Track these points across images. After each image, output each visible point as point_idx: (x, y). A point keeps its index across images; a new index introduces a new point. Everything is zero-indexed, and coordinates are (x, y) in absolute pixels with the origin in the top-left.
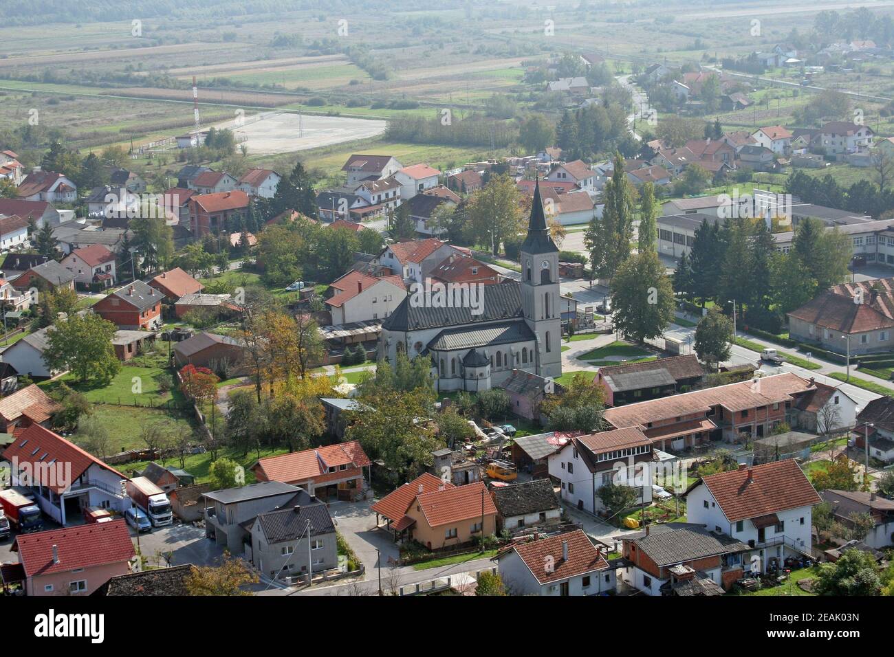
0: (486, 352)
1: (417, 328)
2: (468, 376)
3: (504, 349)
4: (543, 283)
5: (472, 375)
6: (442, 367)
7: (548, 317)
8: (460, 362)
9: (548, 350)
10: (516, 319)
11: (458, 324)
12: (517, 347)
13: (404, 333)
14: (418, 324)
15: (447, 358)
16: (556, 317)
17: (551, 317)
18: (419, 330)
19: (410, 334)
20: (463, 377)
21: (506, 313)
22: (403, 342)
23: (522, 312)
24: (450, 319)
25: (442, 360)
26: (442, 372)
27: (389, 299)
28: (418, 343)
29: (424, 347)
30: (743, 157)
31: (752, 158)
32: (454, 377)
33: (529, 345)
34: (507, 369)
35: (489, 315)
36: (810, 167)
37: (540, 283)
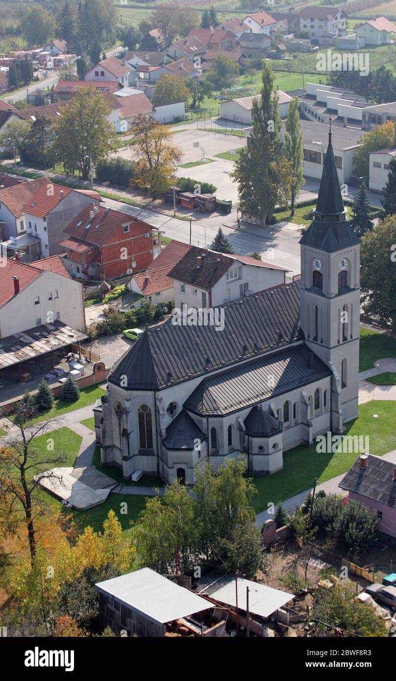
0: (273, 406)
1: (171, 382)
2: (255, 450)
3: (292, 396)
4: (341, 293)
5: (261, 448)
6: (214, 438)
7: (345, 339)
8: (240, 429)
9: (344, 385)
10: (294, 344)
11: (224, 366)
12: (308, 391)
13: (151, 393)
14: (170, 375)
15: (222, 427)
16: (354, 337)
17: (349, 338)
18: (173, 385)
19: (160, 394)
20: (247, 450)
21: (281, 336)
22: (151, 405)
23: (301, 333)
24: (211, 359)
25: (214, 431)
26: (214, 446)
27: (54, 295)
28: (172, 404)
29: (180, 409)
30: (243, 44)
31: (252, 44)
32: (232, 451)
33: (323, 384)
34: (296, 424)
35: (261, 344)
36: (303, 52)
37: (337, 293)
